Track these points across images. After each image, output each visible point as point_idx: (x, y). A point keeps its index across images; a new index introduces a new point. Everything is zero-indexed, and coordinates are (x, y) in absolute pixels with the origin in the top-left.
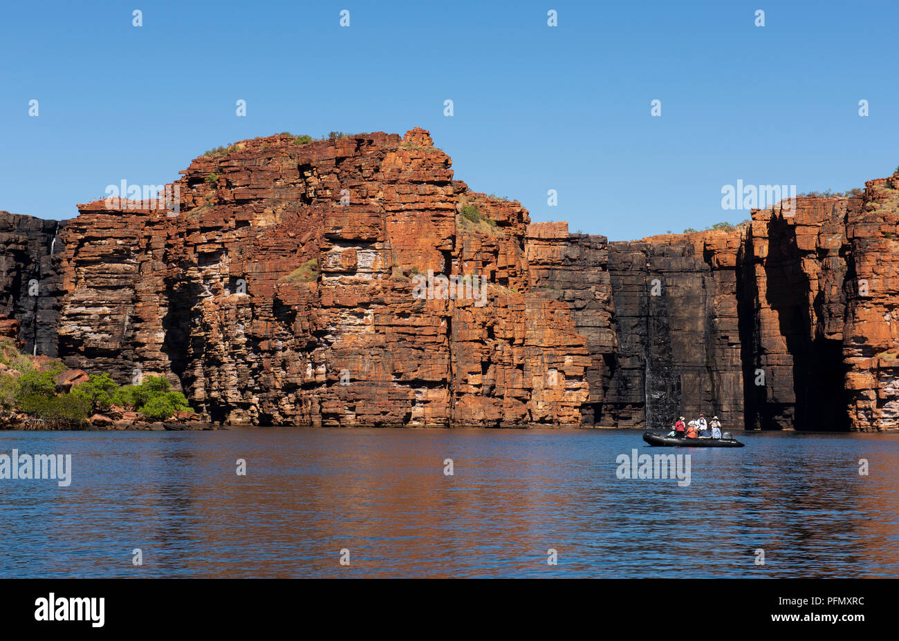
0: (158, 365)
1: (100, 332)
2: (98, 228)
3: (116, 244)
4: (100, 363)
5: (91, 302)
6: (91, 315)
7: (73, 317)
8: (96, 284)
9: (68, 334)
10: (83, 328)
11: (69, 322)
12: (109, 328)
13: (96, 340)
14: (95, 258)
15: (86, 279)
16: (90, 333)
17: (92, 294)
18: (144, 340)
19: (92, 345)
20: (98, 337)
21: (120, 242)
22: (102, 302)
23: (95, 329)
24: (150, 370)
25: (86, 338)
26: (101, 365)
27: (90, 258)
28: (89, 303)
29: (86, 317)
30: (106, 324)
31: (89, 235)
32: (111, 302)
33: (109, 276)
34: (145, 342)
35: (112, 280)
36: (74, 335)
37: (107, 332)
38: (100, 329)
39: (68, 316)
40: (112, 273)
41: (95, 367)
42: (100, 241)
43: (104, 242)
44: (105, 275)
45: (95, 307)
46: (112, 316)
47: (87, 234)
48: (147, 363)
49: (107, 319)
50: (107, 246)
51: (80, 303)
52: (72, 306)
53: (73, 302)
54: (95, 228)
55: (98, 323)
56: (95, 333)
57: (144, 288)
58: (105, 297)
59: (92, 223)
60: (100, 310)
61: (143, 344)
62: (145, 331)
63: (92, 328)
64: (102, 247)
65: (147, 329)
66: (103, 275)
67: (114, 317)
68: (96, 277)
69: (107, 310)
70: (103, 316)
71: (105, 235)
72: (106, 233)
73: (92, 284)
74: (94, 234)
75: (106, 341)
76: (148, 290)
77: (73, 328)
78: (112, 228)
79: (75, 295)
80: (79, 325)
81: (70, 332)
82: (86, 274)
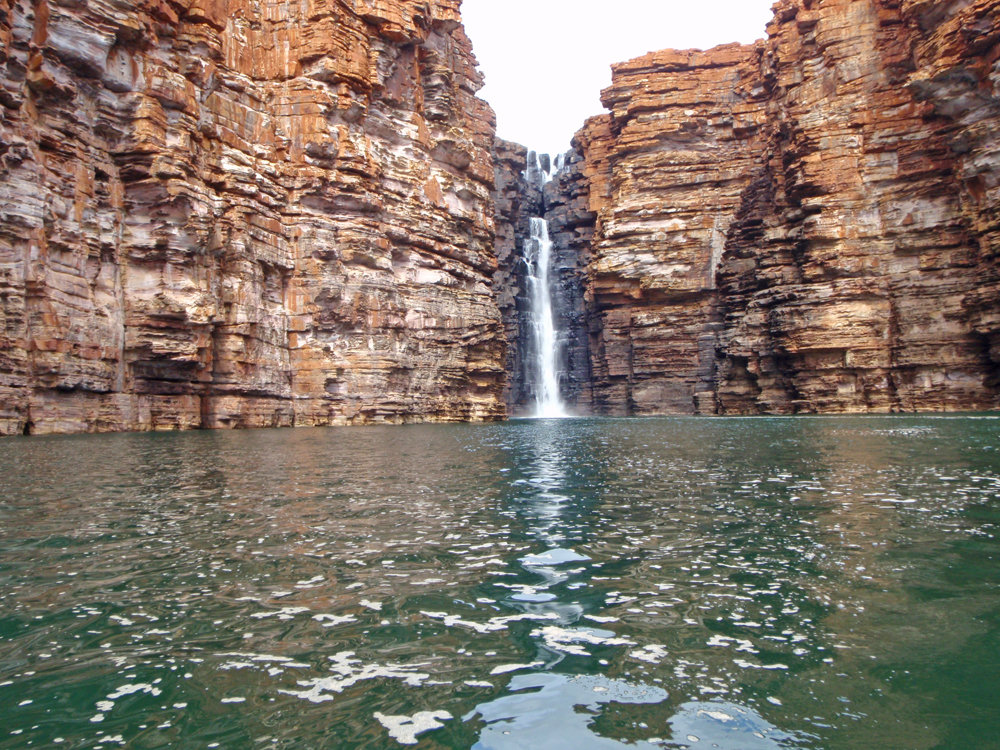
0: (871, 285)
1: (669, 261)
2: (652, 92)
3: (685, 116)
4: (671, 315)
5: (651, 212)
6: (652, 233)
7: (620, 239)
8: (654, 183)
9: (614, 270)
10: (639, 257)
11: (615, 250)
12: (684, 253)
13: (663, 276)
14: (649, 142)
15: (636, 177)
16: (652, 264)
17: (650, 200)
18: (835, 232)
19: (656, 284)
20: (667, 271)
21: (689, 112)
22: (670, 211)
23: (661, 257)
24: (852, 298)
25: (643, 275)
26: (674, 319)
27: (640, 144)
28: (647, 214)
29: (643, 238)
30: (678, 247)
31: (637, 105)
32: (686, 209)
33: (677, 168)
34: (837, 236)
35: (682, 175)
36: (624, 272)
37: (681, 261)
38: (669, 256)
39: (613, 238)
40: (680, 164)
41: (664, 322)
42: (655, 114)
43: (661, 114)
44: (670, 168)
45: (658, 220)
46: (689, 233)
47: (631, 105)
48: (842, 283)
49: (680, 239)
50: (667, 121)
51: (631, 214)
52: (620, 222)
53: (617, 215)
54: (647, 93)
55: (665, 247)
56: (660, 263)
57: (821, 122)
58: (676, 202)
59: (641, 86)
60: (667, 224)
61: (832, 242)
62: (836, 212)
63: (655, 256)
64: (660, 123)
65: (839, 207)
66: (667, 169)
67: (693, 234)
68: (653, 173)
69: (681, 224)
70: (672, 233)
71: (664, 103)
72: (664, 100)
73: (647, 184)
74: (646, 102)
75: (680, 277)
76: (835, 124)
77: (622, 259)
78: (676, 89)
79: (620, 204)
80: (631, 251)
81: (616, 267)
82: (635, 169)
